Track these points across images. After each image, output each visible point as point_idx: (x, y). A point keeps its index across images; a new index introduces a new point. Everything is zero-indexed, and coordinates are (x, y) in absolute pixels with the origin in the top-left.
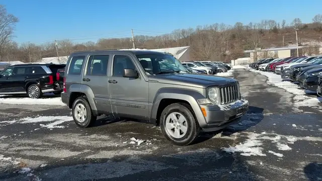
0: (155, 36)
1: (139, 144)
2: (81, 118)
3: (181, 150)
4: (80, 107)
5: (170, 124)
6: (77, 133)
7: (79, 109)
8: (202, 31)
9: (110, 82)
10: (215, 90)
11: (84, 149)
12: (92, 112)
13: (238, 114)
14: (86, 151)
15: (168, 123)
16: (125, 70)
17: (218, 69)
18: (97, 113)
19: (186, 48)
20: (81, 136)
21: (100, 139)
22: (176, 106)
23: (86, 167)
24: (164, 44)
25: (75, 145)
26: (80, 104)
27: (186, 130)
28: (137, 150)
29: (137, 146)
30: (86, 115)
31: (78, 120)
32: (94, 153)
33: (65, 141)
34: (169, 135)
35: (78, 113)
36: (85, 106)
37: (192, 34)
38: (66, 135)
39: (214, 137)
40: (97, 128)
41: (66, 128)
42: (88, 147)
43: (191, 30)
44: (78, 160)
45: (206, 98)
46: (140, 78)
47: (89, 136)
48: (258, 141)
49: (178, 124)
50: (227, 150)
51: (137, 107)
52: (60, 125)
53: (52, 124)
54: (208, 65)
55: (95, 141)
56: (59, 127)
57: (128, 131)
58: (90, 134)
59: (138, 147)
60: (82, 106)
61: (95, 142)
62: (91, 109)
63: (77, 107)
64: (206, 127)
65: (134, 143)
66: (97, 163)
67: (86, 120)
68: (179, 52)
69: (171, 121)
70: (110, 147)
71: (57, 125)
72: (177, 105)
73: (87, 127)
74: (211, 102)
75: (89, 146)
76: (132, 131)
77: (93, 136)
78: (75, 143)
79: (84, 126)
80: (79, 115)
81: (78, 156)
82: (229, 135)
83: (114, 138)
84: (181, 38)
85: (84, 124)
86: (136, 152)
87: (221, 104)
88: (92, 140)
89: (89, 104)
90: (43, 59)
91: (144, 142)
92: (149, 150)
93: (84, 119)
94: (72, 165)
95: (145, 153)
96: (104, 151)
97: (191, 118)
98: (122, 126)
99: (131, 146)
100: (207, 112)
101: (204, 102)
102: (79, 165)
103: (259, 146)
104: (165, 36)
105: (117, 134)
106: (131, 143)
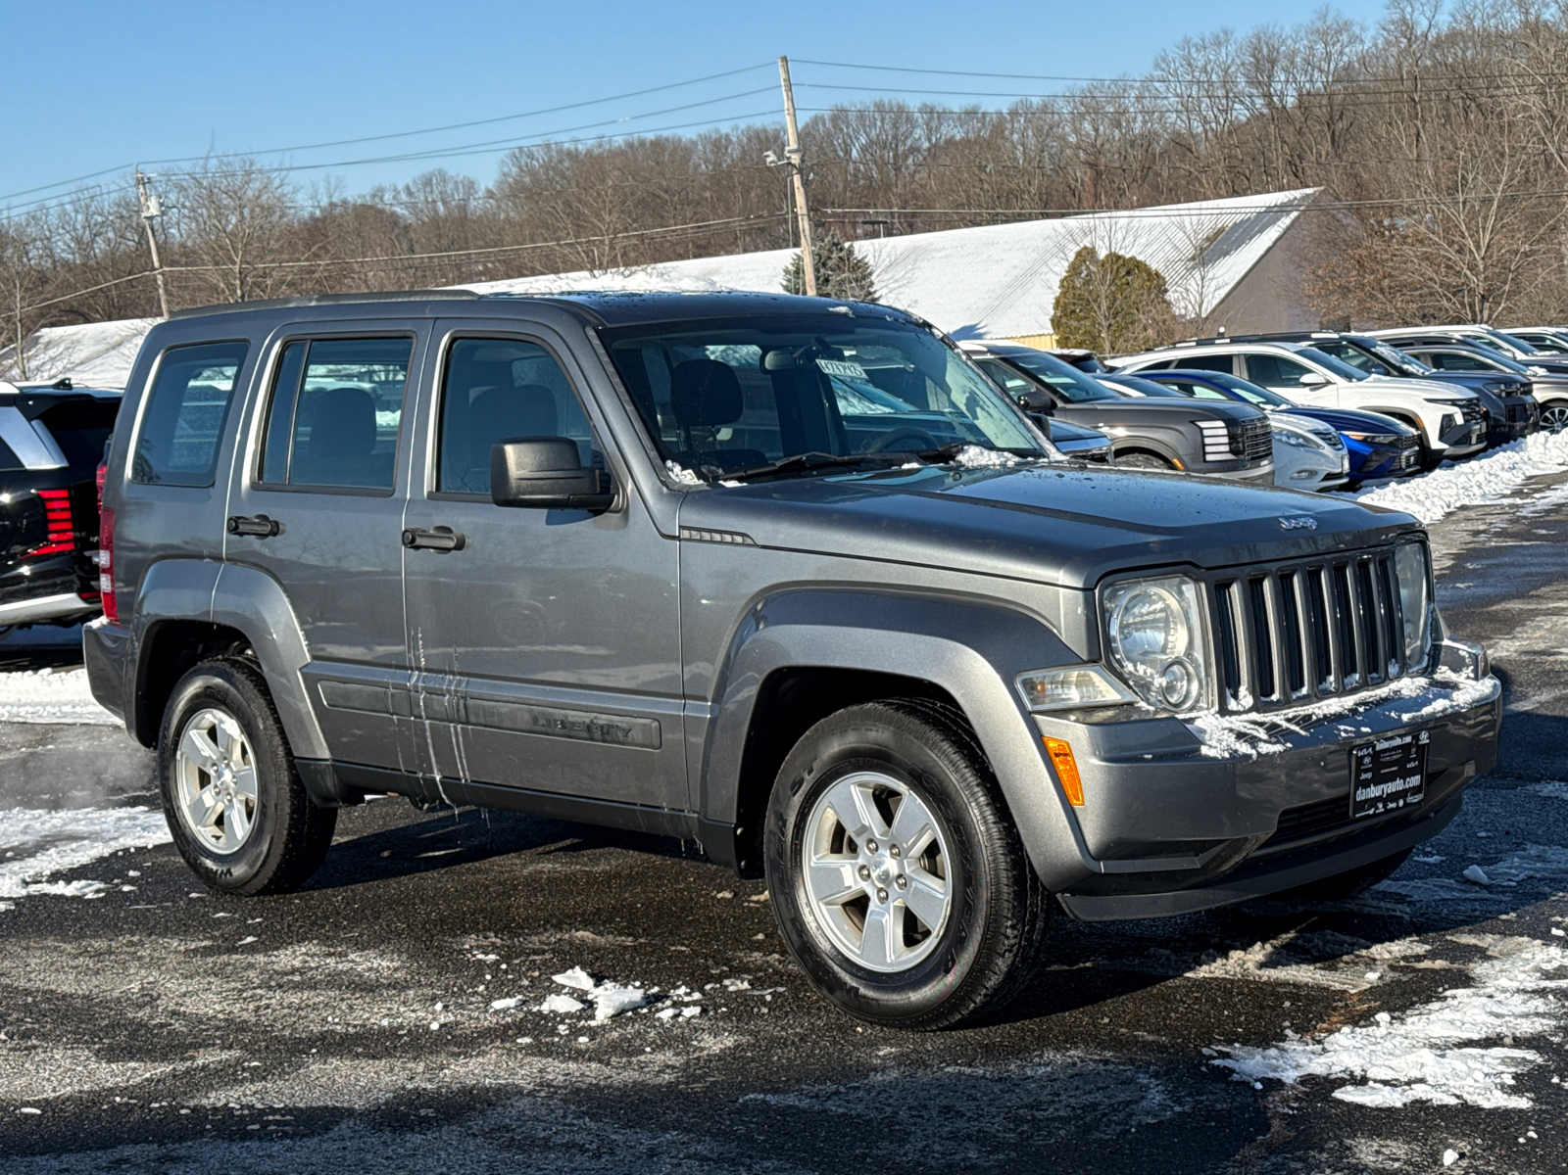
0: (1004, 106)
1: (603, 1014)
2: (220, 821)
3: (899, 1060)
4: (212, 733)
5: (835, 860)
6: (182, 930)
7: (206, 748)
8: (1438, 43)
9: (411, 541)
10: (1173, 602)
11: (204, 1044)
12: (299, 770)
13: (1374, 791)
14: (205, 1058)
15: (816, 855)
16: (510, 450)
17: (1540, 394)
18: (330, 783)
19: (1282, 209)
20: (207, 952)
21: (334, 981)
22: (870, 724)
23: (175, 1160)
24: (1082, 174)
25: (142, 1014)
26: (211, 716)
27: (945, 911)
28: (579, 1055)
29: (581, 1032)
30: (254, 797)
31: (205, 834)
32: (257, 1075)
33: (83, 989)
34: (824, 945)
35: (204, 779)
36: (248, 728)
37: (1346, 74)
38: (100, 944)
39: (1203, 972)
40: (338, 896)
41: (112, 898)
42: (232, 1031)
43: (1332, 32)
44: (134, 1117)
45: (1093, 660)
46: (625, 512)
47: (261, 958)
48: (1538, 1004)
49: (891, 866)
50: (1252, 1063)
51: (607, 733)
52: (70, 875)
53: (16, 866)
54: (1444, 362)
55: (297, 987)
56: (60, 888)
57: (562, 921)
58: (273, 940)
59: (593, 1033)
60: (230, 726)
61: (294, 998)
62: (289, 752)
63: (196, 736)
64: (1083, 882)
65: (575, 1006)
66: (264, 1135)
67: (254, 838)
68: (1213, 248)
69: (841, 841)
70: (392, 1033)
71: (55, 877)
72: (878, 718)
73: (265, 891)
74: (1130, 697)
75: (243, 1027)
76: (586, 924)
77: (288, 958)
78: (149, 999)
79: (245, 882)
80: (208, 797)
81: (144, 1094)
82: (1327, 958)
83: (442, 970)
84: (1241, 113)
85: (239, 871)
86: (557, 1070)
87: (1224, 711)
88: (278, 981)
89: (274, 711)
90: (48, 333)
91: (651, 1001)
92: (667, 1057)
93: (241, 828)
94: (84, 1147)
95: (630, 1076)
96: (335, 1062)
97: (978, 813)
98: (533, 884)
99: (541, 1026)
100: (1091, 770)
101: (1074, 696)
102: (128, 1151)
103: (1518, 1042)
104: (1089, 106)
105: (470, 941)
106: (545, 1008)
